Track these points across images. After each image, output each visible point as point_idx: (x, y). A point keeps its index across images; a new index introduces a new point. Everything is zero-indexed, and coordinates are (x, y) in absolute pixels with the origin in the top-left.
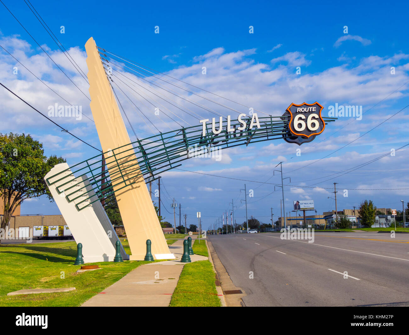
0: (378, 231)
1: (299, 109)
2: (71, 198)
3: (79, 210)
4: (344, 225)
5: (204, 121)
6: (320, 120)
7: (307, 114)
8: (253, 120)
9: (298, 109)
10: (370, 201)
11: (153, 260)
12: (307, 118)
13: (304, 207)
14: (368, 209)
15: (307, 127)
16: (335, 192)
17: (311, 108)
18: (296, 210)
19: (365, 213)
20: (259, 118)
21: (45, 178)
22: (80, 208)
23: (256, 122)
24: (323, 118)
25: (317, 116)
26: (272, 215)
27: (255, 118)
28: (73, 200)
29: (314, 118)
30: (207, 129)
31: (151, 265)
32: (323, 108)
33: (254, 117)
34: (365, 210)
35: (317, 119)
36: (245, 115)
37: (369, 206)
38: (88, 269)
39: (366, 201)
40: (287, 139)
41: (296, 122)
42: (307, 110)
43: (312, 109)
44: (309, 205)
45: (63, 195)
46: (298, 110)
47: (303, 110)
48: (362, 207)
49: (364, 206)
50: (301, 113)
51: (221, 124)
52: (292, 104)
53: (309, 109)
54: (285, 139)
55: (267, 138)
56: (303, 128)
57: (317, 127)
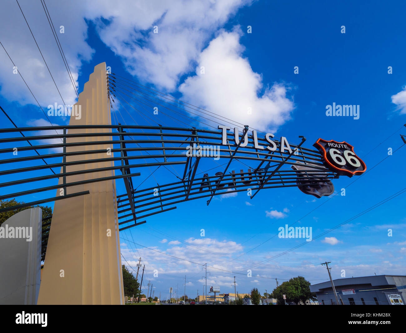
5: (224, 128)
8: (283, 144)
13: (215, 290)
17: (342, 145)
23: (287, 147)
25: (353, 154)
29: (349, 154)
33: (284, 141)
47: (334, 145)
52: (320, 139)
55: (283, 184)
56: (343, 163)
57: (358, 164)
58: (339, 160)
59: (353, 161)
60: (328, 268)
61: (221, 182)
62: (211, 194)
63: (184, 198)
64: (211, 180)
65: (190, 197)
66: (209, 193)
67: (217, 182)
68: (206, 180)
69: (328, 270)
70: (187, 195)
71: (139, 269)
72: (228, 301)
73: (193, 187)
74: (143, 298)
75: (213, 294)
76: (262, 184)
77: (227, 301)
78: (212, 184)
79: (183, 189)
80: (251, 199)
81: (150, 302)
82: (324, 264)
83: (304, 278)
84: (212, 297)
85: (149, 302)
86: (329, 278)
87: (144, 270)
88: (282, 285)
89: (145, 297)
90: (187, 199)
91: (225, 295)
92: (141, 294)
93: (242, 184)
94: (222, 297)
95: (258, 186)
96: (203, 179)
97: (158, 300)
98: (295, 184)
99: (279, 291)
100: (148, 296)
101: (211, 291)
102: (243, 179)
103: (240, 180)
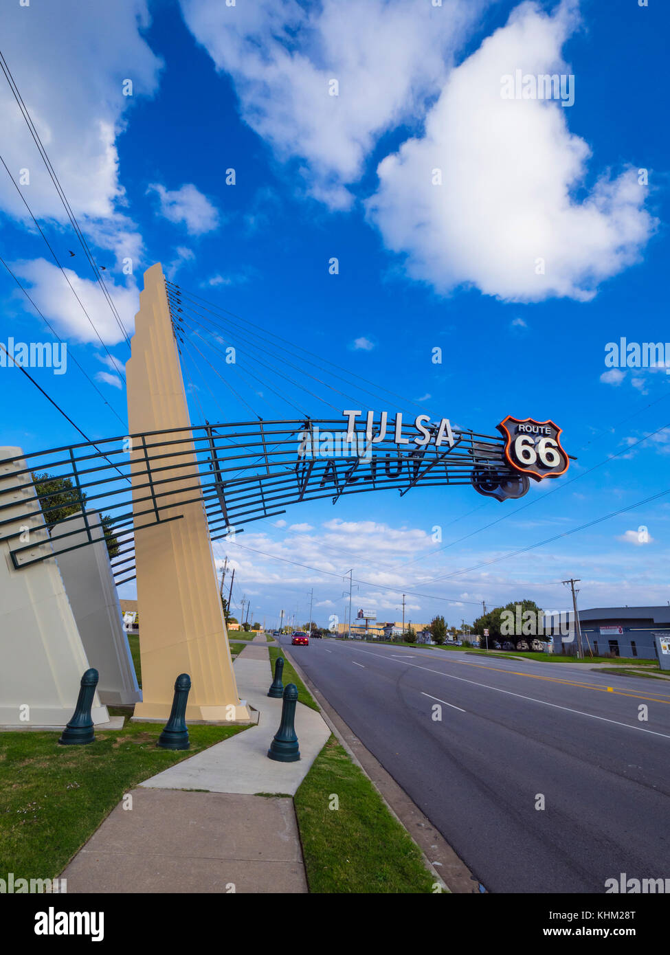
1: (522, 427)
3: (16, 567)
5: (352, 414)
6: (559, 449)
7: (536, 436)
8: (442, 432)
9: (520, 426)
12: (536, 442)
15: (538, 459)
17: (542, 428)
22: (19, 563)
23: (447, 436)
25: (554, 443)
27: (446, 430)
28: (6, 538)
29: (548, 445)
32: (562, 432)
33: (444, 428)
41: (519, 449)
42: (535, 430)
46: (520, 428)
47: (529, 429)
50: (526, 433)
51: (384, 427)
52: (508, 418)
53: (540, 429)
55: (447, 480)
56: (532, 460)
57: (557, 462)
58: (527, 455)
59: (550, 457)
60: (573, 590)
61: (354, 473)
62: (336, 492)
63: (297, 497)
64: (338, 469)
65: (306, 496)
66: (334, 491)
67: (347, 473)
68: (331, 471)
69: (573, 593)
70: (301, 494)
71: (224, 576)
72: (391, 634)
73: (311, 481)
74: (233, 625)
75: (363, 622)
76: (415, 479)
77: (388, 635)
78: (339, 476)
79: (295, 483)
80: (401, 496)
81: (246, 630)
82: (568, 582)
83: (534, 603)
84: (361, 628)
85: (244, 631)
86: (573, 606)
87: (233, 577)
88: (492, 613)
89: (236, 622)
90: (301, 500)
91: (388, 625)
92: (229, 617)
93: (386, 478)
94: (382, 627)
95: (408, 483)
96: (327, 469)
97: (261, 627)
98: (469, 480)
99: (485, 623)
100: (241, 619)
101: (359, 617)
102: (387, 469)
103: (383, 471)
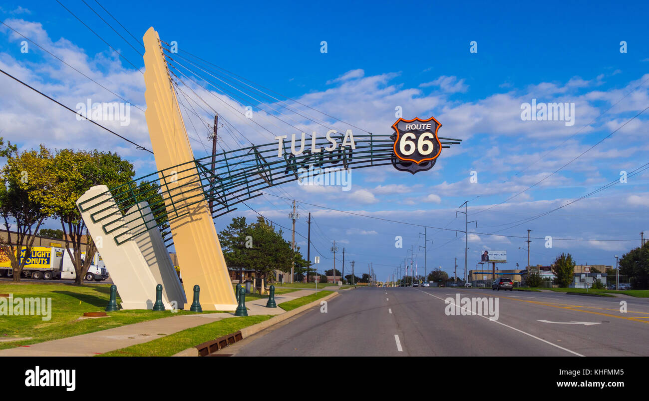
0: (566, 293)
1: (409, 126)
2: (108, 228)
3: (118, 244)
4: (536, 283)
5: (280, 139)
6: (435, 141)
7: (418, 133)
8: (346, 139)
9: (407, 125)
10: (568, 254)
11: (200, 311)
12: (418, 137)
13: (493, 259)
14: (565, 265)
15: (417, 150)
16: (529, 242)
17: (424, 125)
18: (483, 262)
19: (561, 269)
20: (354, 136)
21: (77, 203)
22: (119, 242)
23: (350, 142)
24: (439, 138)
25: (431, 136)
26: (456, 266)
27: (349, 136)
28: (111, 231)
29: (426, 138)
30: (284, 148)
31: (192, 317)
32: (441, 126)
34: (561, 265)
35: (431, 140)
36: (335, 132)
37: (566, 260)
38: (90, 316)
39: (563, 254)
40: (397, 165)
41: (403, 143)
42: (419, 128)
43: (426, 126)
44: (500, 256)
45: (100, 225)
46: (407, 127)
47: (414, 127)
48: (558, 262)
49: (560, 260)
50: (411, 131)
51: (303, 143)
52: (400, 120)
53: (422, 126)
54: (395, 166)
55: (371, 163)
56: (411, 152)
57: (430, 151)
58: (408, 147)
59: (426, 147)
65: (275, 182)
66: (294, 177)
75: (488, 266)
90: (272, 185)
102: (331, 158)
103: (328, 159)
